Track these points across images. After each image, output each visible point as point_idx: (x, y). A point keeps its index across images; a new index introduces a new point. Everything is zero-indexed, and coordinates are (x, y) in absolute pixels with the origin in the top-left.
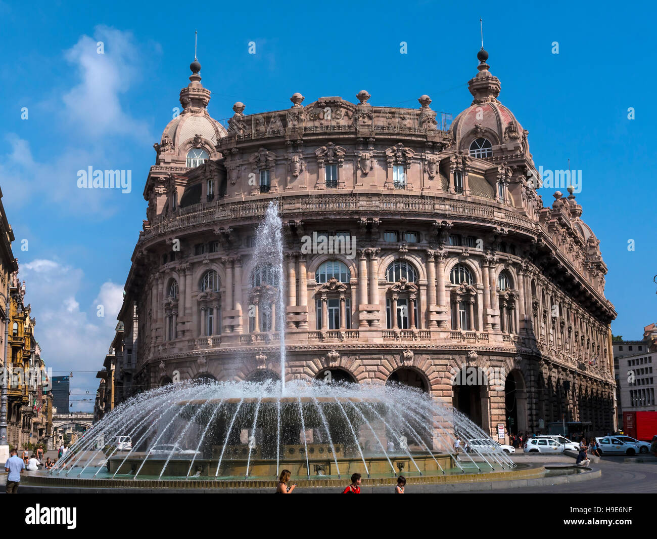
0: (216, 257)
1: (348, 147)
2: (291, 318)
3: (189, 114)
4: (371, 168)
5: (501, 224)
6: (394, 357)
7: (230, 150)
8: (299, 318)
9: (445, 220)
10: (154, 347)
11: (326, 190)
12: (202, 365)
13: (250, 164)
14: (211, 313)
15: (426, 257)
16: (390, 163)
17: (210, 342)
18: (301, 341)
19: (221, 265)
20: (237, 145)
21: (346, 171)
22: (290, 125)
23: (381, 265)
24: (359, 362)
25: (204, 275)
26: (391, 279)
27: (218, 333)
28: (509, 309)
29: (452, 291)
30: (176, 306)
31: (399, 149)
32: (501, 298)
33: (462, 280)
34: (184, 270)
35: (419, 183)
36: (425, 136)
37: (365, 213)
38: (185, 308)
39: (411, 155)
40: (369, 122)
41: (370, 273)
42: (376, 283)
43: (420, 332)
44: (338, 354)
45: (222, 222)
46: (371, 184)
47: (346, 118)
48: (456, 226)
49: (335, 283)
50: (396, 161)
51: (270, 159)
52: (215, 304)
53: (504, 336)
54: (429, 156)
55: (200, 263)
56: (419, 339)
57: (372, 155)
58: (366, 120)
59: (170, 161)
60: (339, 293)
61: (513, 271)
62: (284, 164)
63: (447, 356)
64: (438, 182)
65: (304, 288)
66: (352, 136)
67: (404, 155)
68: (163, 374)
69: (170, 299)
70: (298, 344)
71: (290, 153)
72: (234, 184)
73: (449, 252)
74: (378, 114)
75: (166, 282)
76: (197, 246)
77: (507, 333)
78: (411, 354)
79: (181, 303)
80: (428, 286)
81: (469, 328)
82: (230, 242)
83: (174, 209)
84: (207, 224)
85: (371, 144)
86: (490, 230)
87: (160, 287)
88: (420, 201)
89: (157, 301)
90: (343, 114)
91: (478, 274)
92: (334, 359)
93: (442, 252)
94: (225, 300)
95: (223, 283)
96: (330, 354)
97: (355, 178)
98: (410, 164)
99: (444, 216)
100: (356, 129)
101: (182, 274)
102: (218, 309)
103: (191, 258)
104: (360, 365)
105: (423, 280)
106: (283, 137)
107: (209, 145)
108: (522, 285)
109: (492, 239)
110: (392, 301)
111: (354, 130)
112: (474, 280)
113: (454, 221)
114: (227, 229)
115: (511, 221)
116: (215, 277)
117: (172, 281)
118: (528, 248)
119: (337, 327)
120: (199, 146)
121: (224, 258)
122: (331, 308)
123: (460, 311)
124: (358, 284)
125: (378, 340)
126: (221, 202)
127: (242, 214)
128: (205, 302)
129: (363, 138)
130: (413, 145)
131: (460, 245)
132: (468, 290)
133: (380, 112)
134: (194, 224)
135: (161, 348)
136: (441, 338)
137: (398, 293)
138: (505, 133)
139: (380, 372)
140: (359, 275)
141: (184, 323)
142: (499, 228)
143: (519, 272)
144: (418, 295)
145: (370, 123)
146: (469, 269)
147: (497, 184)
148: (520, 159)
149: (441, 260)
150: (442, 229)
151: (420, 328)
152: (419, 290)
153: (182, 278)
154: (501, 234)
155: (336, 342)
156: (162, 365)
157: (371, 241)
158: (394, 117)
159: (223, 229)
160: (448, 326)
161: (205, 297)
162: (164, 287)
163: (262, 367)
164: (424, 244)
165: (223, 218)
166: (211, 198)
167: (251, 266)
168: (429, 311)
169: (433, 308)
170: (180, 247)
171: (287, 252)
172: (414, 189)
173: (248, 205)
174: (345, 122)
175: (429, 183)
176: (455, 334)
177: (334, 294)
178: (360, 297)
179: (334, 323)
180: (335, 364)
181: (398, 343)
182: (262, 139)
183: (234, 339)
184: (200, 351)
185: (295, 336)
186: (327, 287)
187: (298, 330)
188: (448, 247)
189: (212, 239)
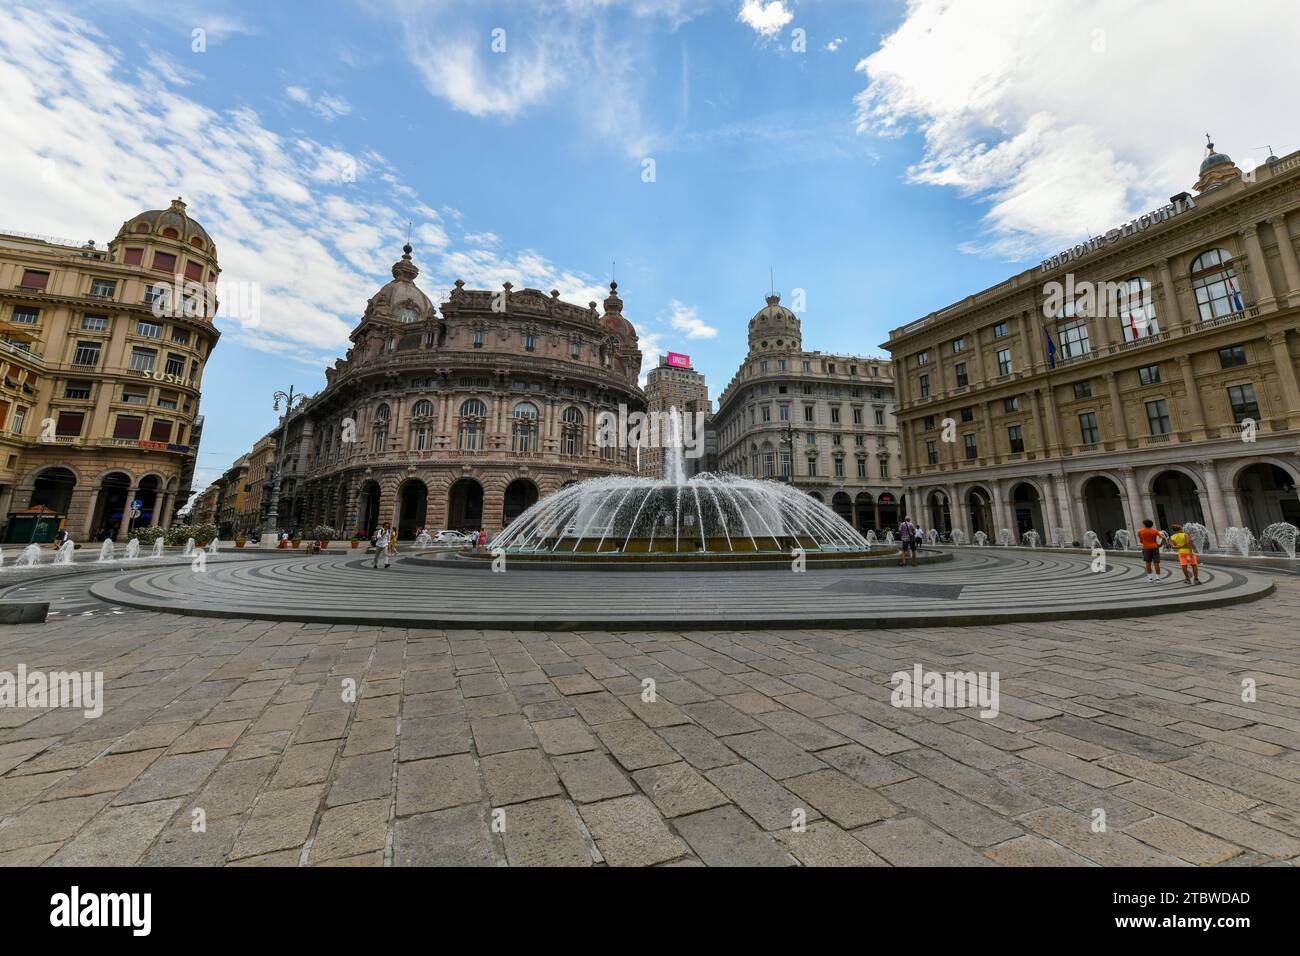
0: (431, 390)
1: (543, 325)
2: (493, 441)
3: (399, 283)
4: (559, 343)
6: (565, 473)
7: (452, 313)
8: (500, 441)
9: (605, 384)
10: (359, 456)
11: (527, 353)
12: (412, 472)
13: (468, 325)
14: (422, 431)
15: (588, 406)
16: (571, 341)
17: (421, 454)
18: (500, 458)
19: (435, 396)
20: (458, 309)
21: (541, 341)
23: (559, 411)
24: (541, 475)
25: (418, 404)
26: (564, 420)
27: (428, 448)
30: (387, 426)
31: (578, 333)
34: (398, 398)
35: (587, 358)
36: (595, 328)
37: (556, 372)
38: (396, 428)
39: (584, 338)
40: (559, 311)
41: (553, 414)
42: (555, 422)
43: (582, 458)
45: (443, 365)
46: (558, 353)
47: (544, 305)
48: (610, 390)
49: (527, 419)
50: (575, 341)
51: (485, 324)
52: (427, 426)
54: (595, 342)
55: (417, 394)
56: (582, 462)
57: (560, 334)
58: (557, 309)
59: (385, 314)
60: (530, 426)
62: (496, 330)
64: (598, 360)
65: (504, 420)
66: (549, 319)
67: (580, 337)
68: (369, 478)
69: (381, 419)
70: (498, 460)
71: (501, 323)
72: (453, 338)
73: (602, 407)
74: (566, 308)
75: (376, 406)
76: (413, 381)
78: (576, 472)
79: (392, 424)
80: (588, 427)
82: (446, 380)
83: (391, 350)
85: (559, 326)
87: (369, 409)
88: (589, 369)
89: (365, 421)
90: (541, 302)
92: (524, 472)
93: (599, 406)
94: (436, 424)
95: (435, 411)
97: (547, 348)
98: (583, 344)
99: (605, 381)
101: (395, 401)
102: (429, 430)
103: (407, 389)
104: (541, 478)
105: (585, 423)
107: (417, 308)
110: (565, 435)
111: (550, 315)
114: (447, 370)
116: (428, 406)
117: (384, 405)
119: (526, 450)
120: (410, 307)
121: (439, 392)
122: (522, 436)
124: (544, 421)
125: (557, 461)
126: (440, 349)
127: (462, 360)
128: (417, 424)
129: (555, 321)
130: (585, 332)
131: (609, 402)
133: (569, 307)
134: (418, 363)
135: (368, 457)
137: (570, 430)
138: (629, 337)
139: (555, 483)
140: (545, 414)
141: (395, 439)
142: (632, 395)
144: (582, 432)
149: (597, 411)
150: (601, 390)
152: (582, 429)
153: (396, 405)
155: (526, 460)
157: (555, 392)
158: (575, 311)
159: (444, 370)
161: (417, 420)
162: (373, 410)
163: (466, 475)
164: (588, 399)
165: (442, 361)
166: (429, 346)
167: (462, 400)
168: (588, 444)
169: (591, 442)
170: (399, 380)
171: (494, 392)
172: (583, 361)
173: (467, 355)
174: (543, 308)
175: (593, 359)
176: (602, 461)
177: (526, 426)
178: (544, 430)
179: (524, 446)
180: (525, 476)
181: (569, 464)
182: (481, 309)
183: (443, 454)
184: (411, 461)
185: (496, 454)
186: (522, 421)
187: (498, 450)
188: (602, 402)
189: (429, 376)
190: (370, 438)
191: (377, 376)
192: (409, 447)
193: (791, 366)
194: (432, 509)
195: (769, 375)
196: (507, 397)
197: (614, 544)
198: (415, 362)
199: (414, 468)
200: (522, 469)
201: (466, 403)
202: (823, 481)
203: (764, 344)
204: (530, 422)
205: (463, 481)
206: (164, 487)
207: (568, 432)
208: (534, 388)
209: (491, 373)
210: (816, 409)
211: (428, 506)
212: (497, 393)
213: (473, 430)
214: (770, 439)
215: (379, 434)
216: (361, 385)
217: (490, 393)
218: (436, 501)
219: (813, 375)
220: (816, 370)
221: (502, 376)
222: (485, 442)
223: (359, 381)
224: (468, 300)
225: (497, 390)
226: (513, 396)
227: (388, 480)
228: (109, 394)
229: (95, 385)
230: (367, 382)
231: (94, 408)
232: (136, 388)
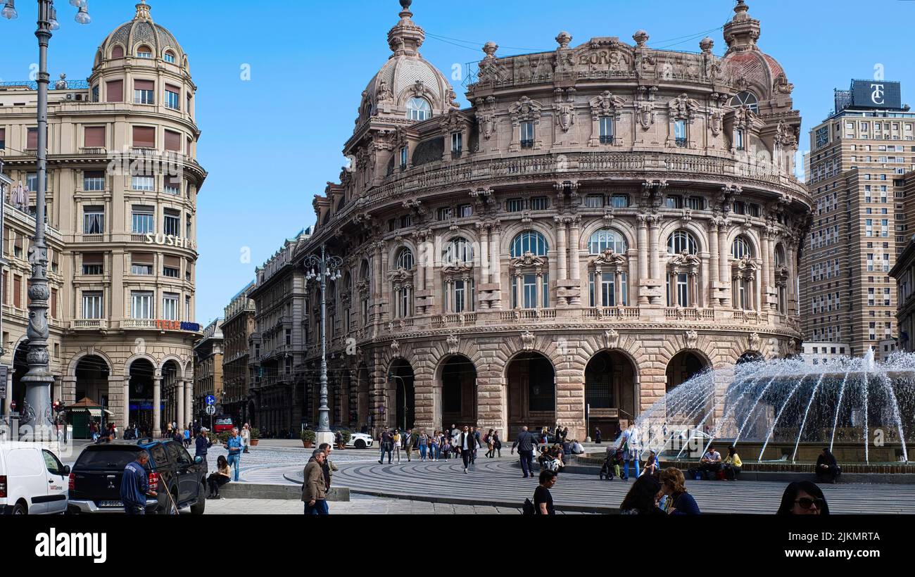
0: (466, 222)
1: (625, 96)
2: (562, 293)
3: (403, 57)
4: (652, 122)
5: (786, 190)
6: (676, 337)
7: (485, 98)
8: (571, 293)
9: (735, 184)
10: (378, 325)
11: (600, 147)
12: (452, 345)
13: (509, 114)
14: (460, 285)
15: (708, 223)
16: (673, 116)
17: (463, 319)
18: (575, 319)
19: (472, 231)
20: (494, 92)
21: (623, 124)
22: (559, 69)
23: (662, 235)
24: (639, 343)
26: (670, 251)
28: (782, 287)
29: (733, 266)
30: (411, 279)
31: (683, 100)
32: (777, 275)
33: (741, 255)
34: (423, 237)
35: (702, 141)
36: (711, 86)
37: (652, 174)
38: (425, 281)
39: (695, 108)
41: (650, 243)
42: (656, 255)
43: (703, 312)
44: (616, 334)
45: (480, 182)
46: (652, 141)
47: (624, 62)
48: (747, 192)
49: (611, 254)
50: (679, 115)
51: (535, 109)
52: (465, 276)
53: (781, 317)
54: (714, 110)
55: (446, 229)
56: (703, 319)
57: (654, 106)
58: (646, 65)
59: (390, 111)
60: (615, 265)
61: (784, 245)
62: (550, 115)
63: (730, 338)
64: (721, 141)
65: (576, 259)
66: (634, 84)
67: (687, 107)
68: (395, 355)
69: (402, 270)
70: (571, 323)
71: (559, 103)
73: (733, 222)
74: (662, 59)
75: (393, 251)
76: (439, 210)
77: (782, 314)
78: (695, 335)
79: (418, 275)
80: (710, 260)
82: (486, 206)
84: (462, 184)
85: (652, 94)
86: (775, 198)
87: (384, 256)
88: (707, 161)
89: (381, 273)
90: (619, 57)
91: (758, 248)
92: (612, 339)
94: (478, 272)
95: (475, 254)
96: (608, 335)
97: (634, 134)
98: (693, 118)
99: (734, 180)
100: (637, 75)
101: (420, 242)
102: (470, 282)
103: (433, 223)
104: (640, 347)
105: (705, 253)
106: (552, 83)
107: (430, 93)
108: (791, 261)
109: (775, 208)
110: (672, 276)
111: (634, 77)
112: (753, 253)
113: (744, 185)
114: (487, 190)
115: (794, 187)
116: (463, 246)
117: (402, 250)
119: (612, 304)
120: (420, 94)
121: (478, 223)
122: (605, 282)
123: (739, 288)
124: (637, 256)
125: (660, 319)
126: (472, 158)
128: (453, 274)
129: (646, 86)
130: (696, 96)
131: (743, 213)
132: (748, 265)
133: (665, 57)
134: (444, 183)
135: (391, 326)
136: (724, 318)
137: (680, 267)
138: (774, 87)
139: (662, 354)
140: (638, 245)
141: (424, 298)
142: (784, 195)
143: (789, 245)
144: (700, 268)
145: (651, 68)
147: (774, 146)
148: (792, 117)
149: (725, 230)
150: (729, 195)
152: (701, 263)
153: (421, 247)
154: (785, 202)
155: (615, 320)
156: (395, 345)
157: (652, 207)
158: (679, 63)
159: (482, 190)
160: (729, 303)
161: (452, 268)
162: (388, 256)
163: (528, 347)
164: (708, 212)
165: (481, 178)
166: (456, 154)
167: (511, 232)
168: (711, 288)
169: (716, 284)
170: (422, 211)
171: (557, 217)
172: (695, 148)
173: (513, 162)
174: (623, 67)
175: (712, 141)
176: (736, 314)
177: (609, 266)
178: (639, 270)
180: (613, 345)
181: (682, 323)
182: (526, 86)
183: (493, 316)
184: (449, 329)
185: (567, 313)
186: (603, 259)
187: (571, 307)
188: (732, 215)
189: (461, 201)
190: (391, 298)
191: (391, 208)
192: (444, 309)
194: (485, 397)
196: (577, 222)
197: (779, 451)
198: (441, 181)
199: (455, 340)
201: (517, 236)
204: (614, 259)
205: (523, 355)
208: (618, 205)
209: (551, 188)
211: (480, 394)
212: (561, 218)
213: (530, 279)
215: (403, 291)
216: (370, 222)
217: (552, 218)
218: (488, 387)
221: (567, 190)
222: (551, 294)
223: (368, 217)
224: (506, 74)
225: (560, 214)
226: (587, 218)
227: (421, 356)
228: (120, 266)
229: (106, 257)
230: (377, 217)
231: (110, 284)
232: (142, 256)
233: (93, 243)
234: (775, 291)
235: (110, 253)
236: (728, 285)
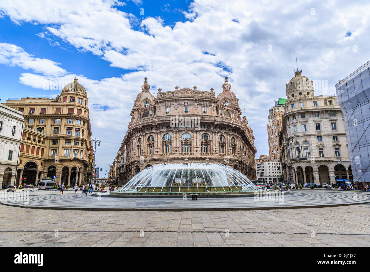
0: (153, 132)
1: (191, 101)
2: (174, 149)
3: (144, 92)
4: (197, 108)
5: (232, 124)
6: (203, 160)
7: (157, 102)
8: (177, 149)
10: (133, 157)
11: (185, 113)
12: (148, 162)
13: (163, 106)
14: (151, 147)
15: (212, 132)
16: (203, 106)
17: (151, 156)
18: (177, 156)
19: (154, 134)
20: (159, 100)
21: (190, 108)
22: (175, 95)
23: (200, 135)
24: (193, 162)
25: (149, 137)
26: (202, 139)
27: (153, 153)
28: (234, 148)
29: (219, 142)
30: (141, 146)
31: (205, 103)
32: (232, 145)
33: (222, 140)
34: (143, 135)
35: (210, 112)
36: (212, 99)
38: (143, 146)
39: (208, 104)
40: (197, 95)
41: (197, 137)
42: (198, 140)
43: (210, 154)
44: (187, 159)
45: (155, 122)
46: (197, 112)
47: (191, 93)
48: (221, 124)
49: (187, 139)
51: (169, 104)
52: (152, 145)
53: (233, 155)
54: (213, 105)
55: (148, 133)
56: (210, 156)
57: (198, 104)
59: (139, 105)
60: (188, 142)
61: (235, 137)
62: (173, 106)
63: (218, 160)
64: (215, 112)
65: (178, 141)
66: (192, 99)
68: (136, 165)
69: (139, 144)
71: (175, 103)
72: (158, 111)
73: (218, 132)
75: (137, 139)
76: (147, 129)
77: (234, 155)
78: (208, 160)
79: (142, 145)
80: (213, 141)
81: (224, 153)
82: (157, 127)
83: (140, 118)
84: (151, 122)
85: (197, 101)
86: (230, 126)
87: (136, 140)
88: (211, 117)
90: (190, 92)
91: (226, 138)
93: (217, 131)
94: (155, 144)
95: (155, 139)
97: (193, 110)
98: (208, 107)
99: (218, 121)
101: (143, 137)
102: (153, 146)
103: (145, 132)
105: (211, 139)
106: (173, 98)
107: (150, 101)
108: (237, 141)
109: (230, 128)
110: (203, 145)
111: (193, 97)
114: (156, 124)
115: (235, 123)
116: (152, 137)
117: (139, 138)
118: (239, 131)
120: (147, 101)
121: (155, 132)
122: (186, 146)
123: (221, 148)
124: (193, 140)
125: (199, 156)
126: (155, 116)
127: (161, 119)
128: (149, 144)
129: (195, 99)
130: (209, 101)
131: (221, 130)
132: (223, 142)
133: (200, 92)
135: (136, 157)
136: (216, 155)
137: (205, 142)
138: (233, 100)
140: (193, 137)
141: (143, 150)
143: (237, 137)
146: (223, 136)
147: (231, 113)
148: (237, 106)
149: (216, 134)
150: (217, 125)
151: (210, 152)
152: (210, 142)
153: (143, 138)
154: (232, 127)
155: (187, 156)
156: (136, 162)
158: (204, 94)
160: (218, 152)
161: (149, 143)
164: (212, 129)
165: (155, 121)
166: (151, 115)
167: (163, 134)
169: (214, 147)
172: (209, 114)
173: (163, 117)
174: (190, 95)
175: (213, 112)
176: (220, 154)
177: (187, 143)
178: (194, 143)
179: (186, 151)
181: (204, 157)
182: (167, 99)
183: (158, 155)
184: (148, 158)
185: (175, 154)
186: (185, 141)
187: (177, 153)
188: (218, 130)
189: (152, 127)
190: (136, 150)
191: (136, 128)
192: (147, 153)
193: (307, 105)
195: (295, 110)
196: (179, 132)
198: (147, 122)
199: (149, 161)
200: (185, 160)
201: (165, 135)
202: (327, 159)
203: (293, 95)
206: (78, 170)
207: (204, 143)
210: (322, 125)
212: (174, 131)
213: (167, 146)
214: (298, 140)
215: (139, 149)
219: (319, 108)
220: (321, 105)
222: (172, 150)
224: (162, 96)
226: (181, 131)
227: (142, 165)
228: (62, 143)
229: (58, 140)
230: (134, 130)
231: (59, 147)
232: (68, 140)
233: (55, 137)
234: (231, 149)
235: (59, 139)
236: (218, 147)
